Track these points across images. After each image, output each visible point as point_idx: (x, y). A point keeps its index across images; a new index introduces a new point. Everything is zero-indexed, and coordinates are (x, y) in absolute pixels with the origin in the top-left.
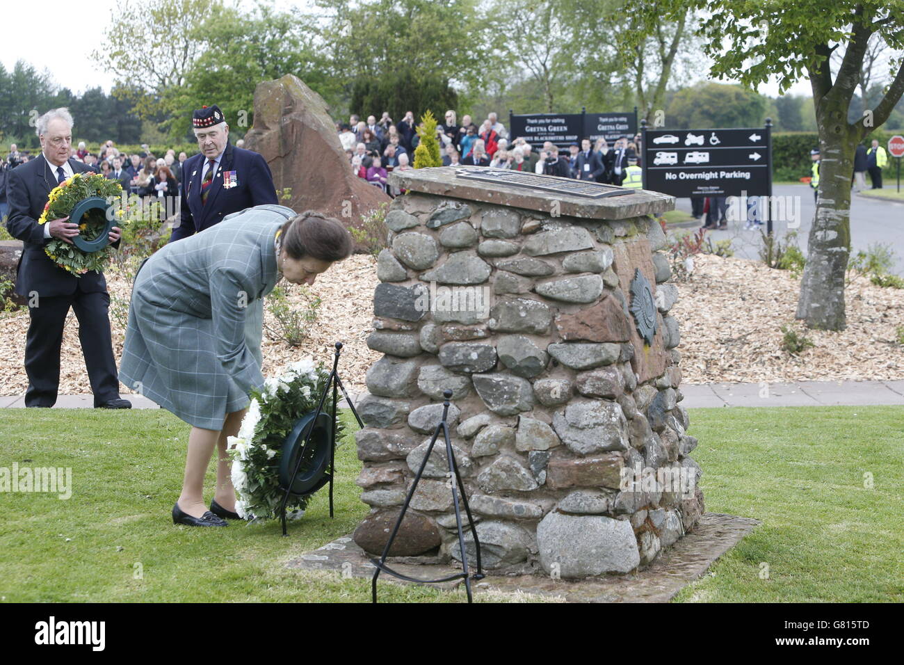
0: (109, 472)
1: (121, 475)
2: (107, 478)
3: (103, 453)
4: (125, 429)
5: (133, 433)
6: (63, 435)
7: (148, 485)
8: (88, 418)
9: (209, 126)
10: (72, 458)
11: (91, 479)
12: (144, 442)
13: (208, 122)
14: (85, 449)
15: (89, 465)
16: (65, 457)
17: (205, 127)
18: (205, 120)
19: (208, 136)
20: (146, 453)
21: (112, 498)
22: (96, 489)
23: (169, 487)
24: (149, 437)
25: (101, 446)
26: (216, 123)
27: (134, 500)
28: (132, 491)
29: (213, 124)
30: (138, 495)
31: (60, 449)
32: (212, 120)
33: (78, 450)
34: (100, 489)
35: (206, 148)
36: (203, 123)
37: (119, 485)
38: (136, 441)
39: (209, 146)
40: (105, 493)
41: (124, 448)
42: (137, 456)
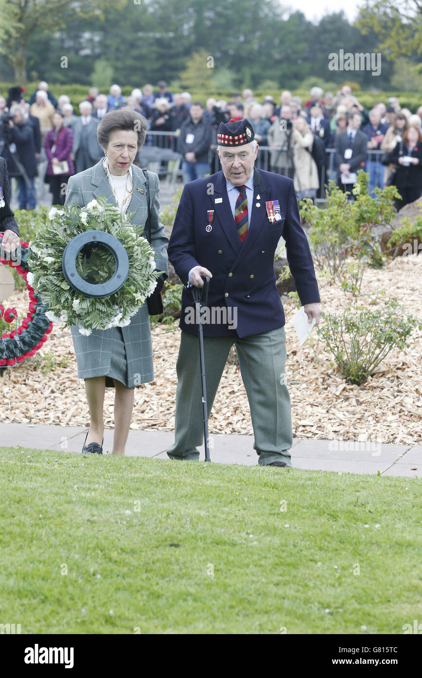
0: (280, 570)
1: (295, 577)
2: (276, 579)
3: (277, 541)
4: (311, 506)
5: (321, 513)
6: (226, 509)
7: (329, 594)
8: (266, 485)
9: (240, 144)
10: (234, 545)
11: (255, 579)
12: (335, 528)
13: (239, 140)
14: (253, 533)
15: (256, 557)
16: (225, 543)
17: (234, 145)
18: (236, 138)
19: (236, 157)
20: (334, 545)
21: (279, 610)
22: (259, 594)
23: (358, 599)
24: (342, 521)
25: (275, 529)
26: (248, 142)
27: (309, 614)
28: (307, 601)
29: (245, 143)
30: (315, 607)
31: (219, 530)
32: (244, 138)
33: (244, 535)
34: (265, 595)
35: (233, 171)
36: (234, 140)
37: (290, 591)
38: (322, 525)
39: (236, 168)
40: (270, 601)
41: (305, 536)
42: (321, 549)
